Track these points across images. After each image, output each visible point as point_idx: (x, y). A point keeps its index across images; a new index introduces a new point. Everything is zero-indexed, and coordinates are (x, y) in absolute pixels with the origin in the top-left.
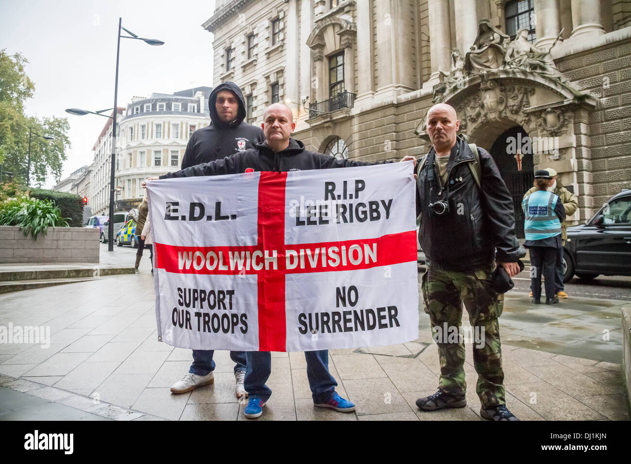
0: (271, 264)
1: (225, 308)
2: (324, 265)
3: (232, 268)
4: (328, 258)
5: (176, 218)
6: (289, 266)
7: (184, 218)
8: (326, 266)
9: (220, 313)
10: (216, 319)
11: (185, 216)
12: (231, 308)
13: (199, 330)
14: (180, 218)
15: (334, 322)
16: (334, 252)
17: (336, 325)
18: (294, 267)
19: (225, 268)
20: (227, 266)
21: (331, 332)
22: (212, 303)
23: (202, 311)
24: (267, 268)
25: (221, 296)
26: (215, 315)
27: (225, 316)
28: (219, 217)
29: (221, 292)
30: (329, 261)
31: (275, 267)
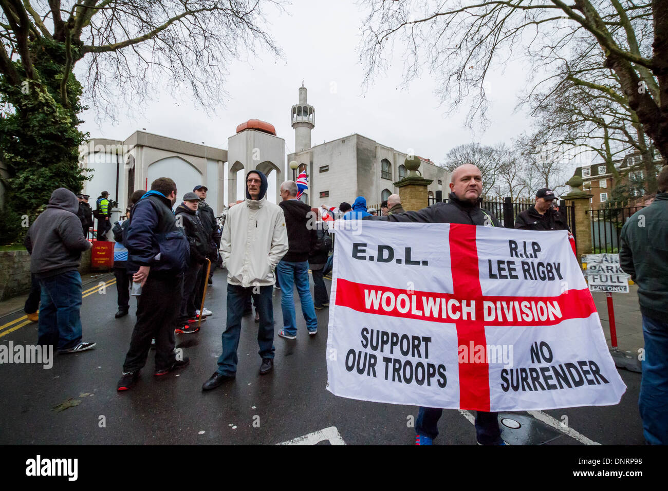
0: (469, 314)
1: (420, 356)
2: (520, 320)
3: (427, 314)
4: (522, 312)
5: (364, 258)
6: (487, 319)
7: (372, 258)
8: (521, 321)
9: (415, 360)
10: (408, 368)
11: (373, 257)
12: (427, 357)
13: (386, 378)
14: (368, 258)
15: (534, 379)
16: (526, 306)
17: (536, 382)
18: (492, 318)
19: (419, 313)
20: (422, 311)
21: (532, 390)
22: (405, 349)
23: (392, 357)
24: (465, 318)
25: (416, 342)
26: (408, 363)
27: (420, 365)
28: (408, 261)
29: (414, 338)
30: (523, 315)
31: (473, 318)
